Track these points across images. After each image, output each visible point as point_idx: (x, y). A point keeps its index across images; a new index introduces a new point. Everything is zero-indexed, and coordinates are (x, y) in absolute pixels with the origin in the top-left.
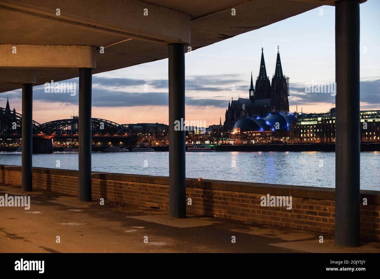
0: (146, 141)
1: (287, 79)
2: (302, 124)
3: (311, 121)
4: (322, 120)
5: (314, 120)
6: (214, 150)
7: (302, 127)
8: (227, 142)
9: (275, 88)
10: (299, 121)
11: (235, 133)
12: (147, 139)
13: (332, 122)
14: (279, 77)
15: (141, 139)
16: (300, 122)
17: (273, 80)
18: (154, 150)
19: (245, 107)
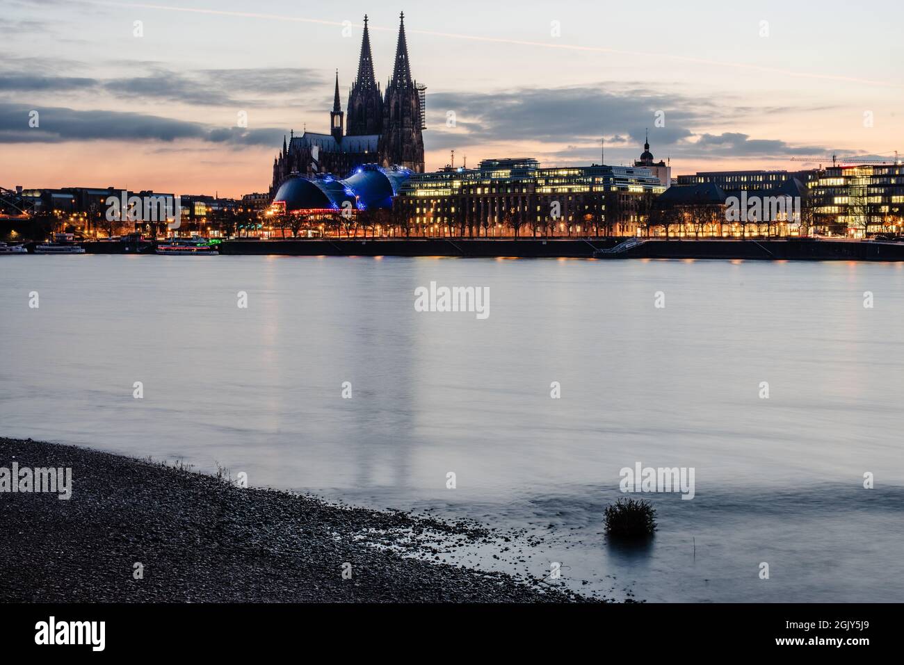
0: (71, 229)
1: (420, 90)
2: (418, 195)
3: (441, 188)
4: (463, 187)
5: (446, 187)
6: (216, 250)
7: (418, 201)
8: (251, 234)
9: (392, 110)
10: (413, 188)
11: (274, 213)
12: (74, 225)
13: (483, 190)
14: (402, 84)
15: (60, 224)
16: (414, 190)
17: (388, 91)
18: (84, 251)
19: (320, 153)
